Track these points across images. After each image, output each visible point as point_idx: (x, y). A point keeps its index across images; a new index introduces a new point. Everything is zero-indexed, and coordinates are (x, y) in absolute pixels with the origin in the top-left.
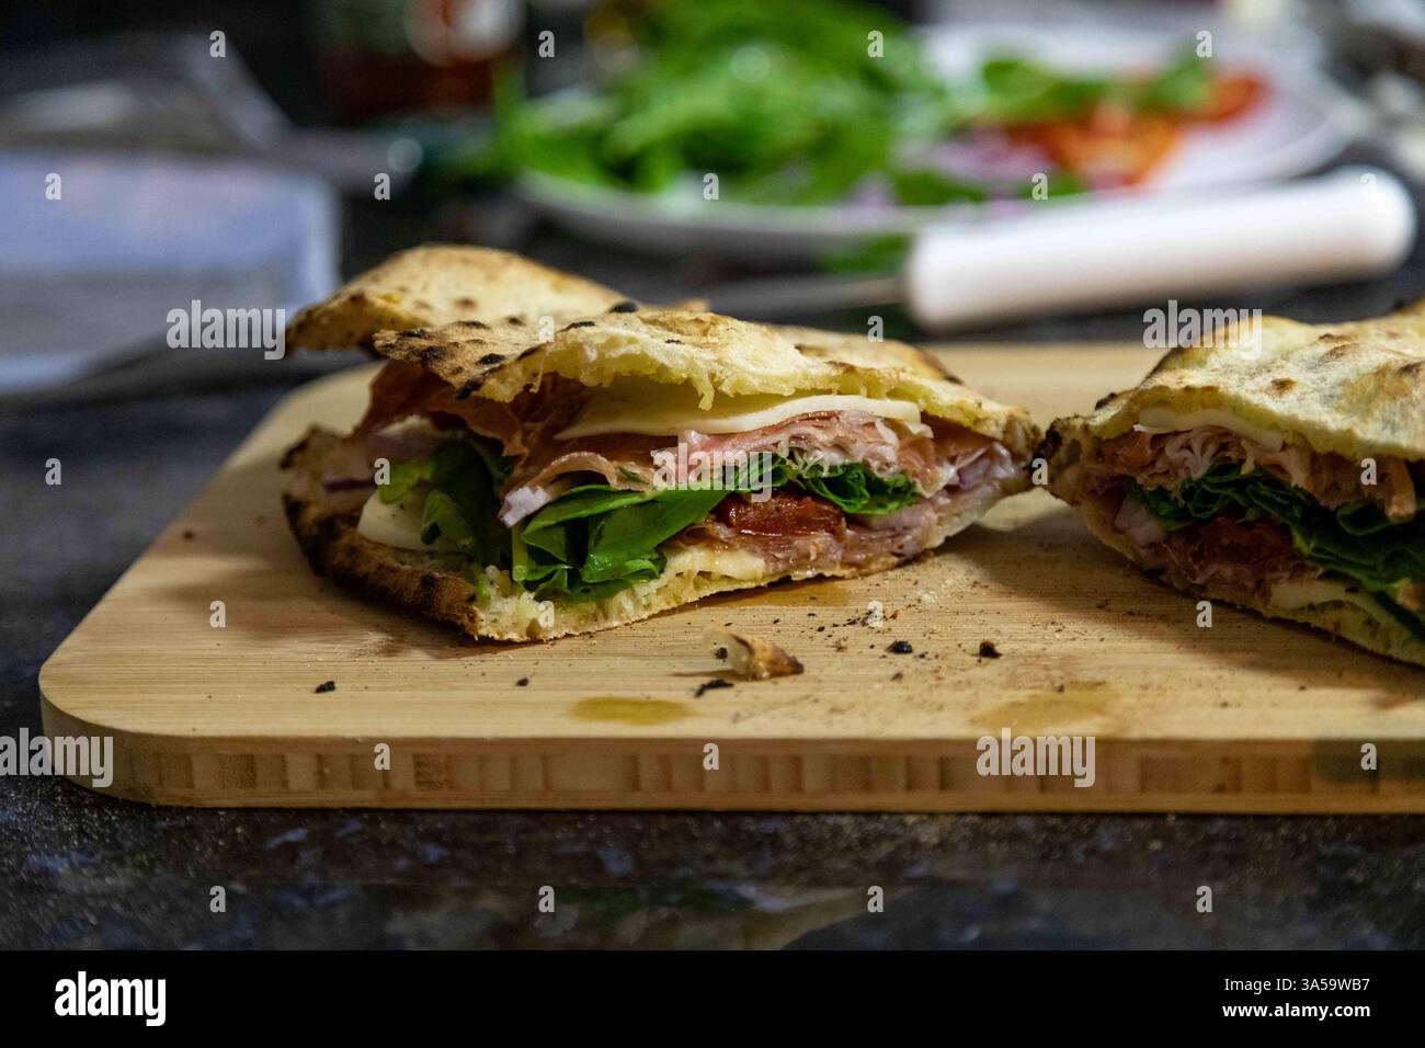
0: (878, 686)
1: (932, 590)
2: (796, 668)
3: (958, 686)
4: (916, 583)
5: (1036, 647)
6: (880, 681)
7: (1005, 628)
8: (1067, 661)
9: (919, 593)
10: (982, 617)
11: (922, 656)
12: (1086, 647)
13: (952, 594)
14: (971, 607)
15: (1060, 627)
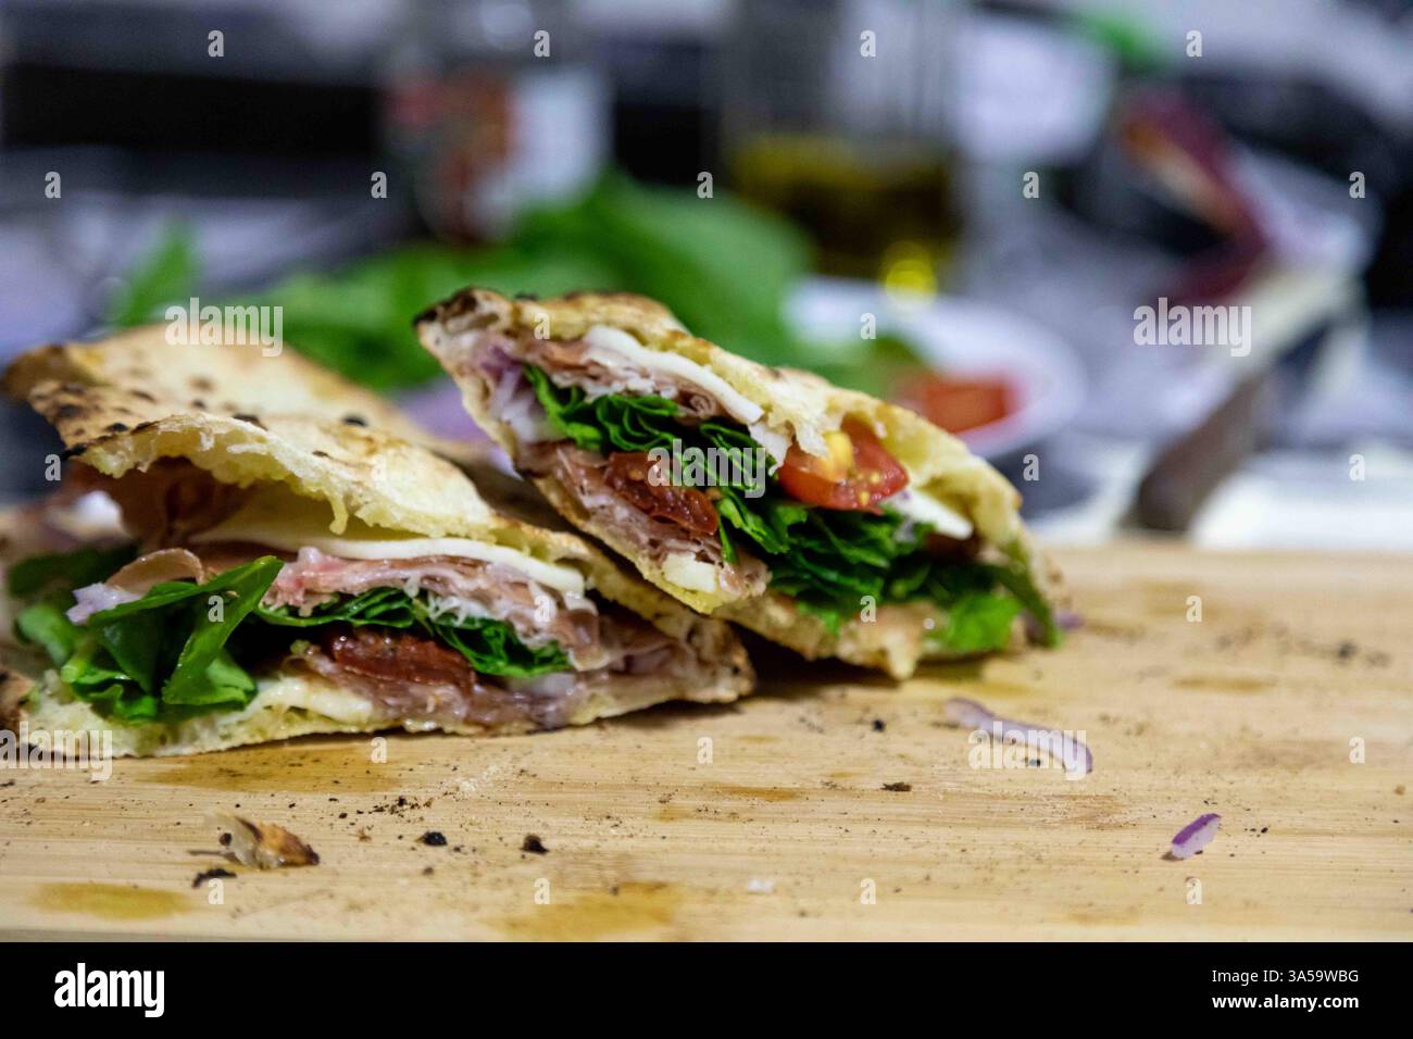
0: (404, 882)
1: (473, 777)
2: (311, 858)
3: (496, 884)
4: (455, 769)
5: (588, 844)
6: (407, 875)
7: (552, 821)
8: (623, 859)
9: (457, 780)
10: (528, 809)
11: (457, 849)
12: (646, 845)
13: (494, 782)
14: (519, 796)
15: (617, 822)
